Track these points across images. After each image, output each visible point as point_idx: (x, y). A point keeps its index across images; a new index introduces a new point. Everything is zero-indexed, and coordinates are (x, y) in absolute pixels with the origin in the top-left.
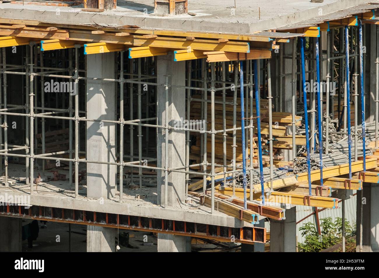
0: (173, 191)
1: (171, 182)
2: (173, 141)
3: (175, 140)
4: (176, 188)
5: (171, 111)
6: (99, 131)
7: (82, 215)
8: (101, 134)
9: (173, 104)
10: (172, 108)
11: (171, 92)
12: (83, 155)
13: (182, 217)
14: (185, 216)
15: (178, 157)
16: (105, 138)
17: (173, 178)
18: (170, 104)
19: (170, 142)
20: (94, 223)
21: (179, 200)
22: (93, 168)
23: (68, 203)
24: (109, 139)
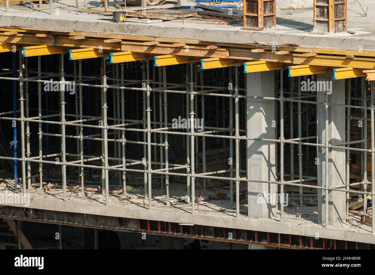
0: (334, 210)
1: (332, 201)
2: (334, 160)
3: (335, 159)
4: (336, 207)
5: (331, 129)
6: (259, 150)
7: (244, 234)
8: (261, 153)
9: (332, 122)
10: (332, 127)
11: (331, 111)
12: (243, 174)
13: (343, 236)
14: (346, 235)
15: (339, 176)
16: (266, 157)
17: (333, 197)
18: (330, 123)
19: (330, 160)
20: (256, 242)
21: (340, 219)
22: (253, 187)
23: (230, 222)
24: (269, 158)
